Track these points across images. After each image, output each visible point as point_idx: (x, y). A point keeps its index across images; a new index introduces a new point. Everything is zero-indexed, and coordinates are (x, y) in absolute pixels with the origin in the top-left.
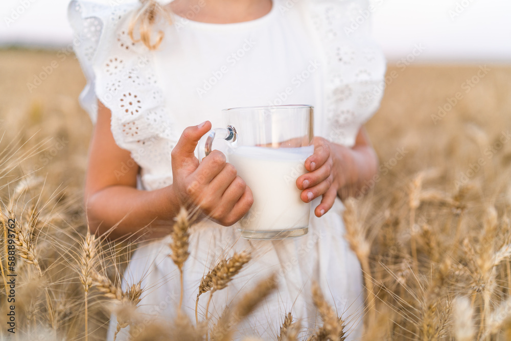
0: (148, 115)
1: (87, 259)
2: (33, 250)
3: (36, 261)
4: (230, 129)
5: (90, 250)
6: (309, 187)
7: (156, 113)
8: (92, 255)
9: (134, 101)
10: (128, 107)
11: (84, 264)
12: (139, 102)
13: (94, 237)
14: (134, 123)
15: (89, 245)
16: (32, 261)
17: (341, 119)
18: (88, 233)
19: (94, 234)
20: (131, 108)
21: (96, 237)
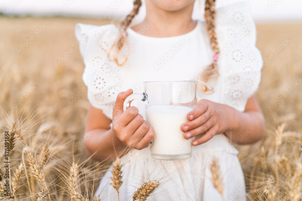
0: (110, 90)
1: (73, 177)
2: (42, 173)
3: (43, 180)
4: (144, 94)
5: (74, 173)
6: (189, 130)
7: (115, 89)
8: (75, 175)
9: (102, 82)
10: (98, 85)
11: (71, 181)
12: (105, 82)
13: (76, 165)
14: (101, 95)
15: (74, 169)
16: (41, 180)
17: (234, 95)
18: (73, 163)
19: (76, 163)
20: (99, 86)
21: (78, 165)
